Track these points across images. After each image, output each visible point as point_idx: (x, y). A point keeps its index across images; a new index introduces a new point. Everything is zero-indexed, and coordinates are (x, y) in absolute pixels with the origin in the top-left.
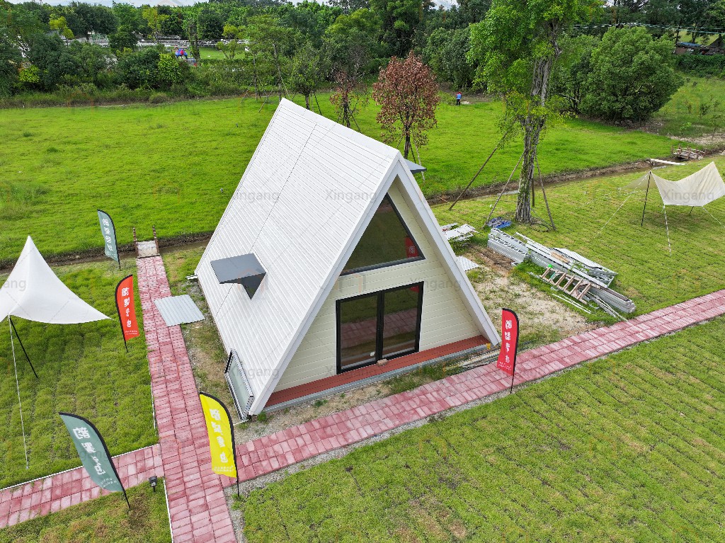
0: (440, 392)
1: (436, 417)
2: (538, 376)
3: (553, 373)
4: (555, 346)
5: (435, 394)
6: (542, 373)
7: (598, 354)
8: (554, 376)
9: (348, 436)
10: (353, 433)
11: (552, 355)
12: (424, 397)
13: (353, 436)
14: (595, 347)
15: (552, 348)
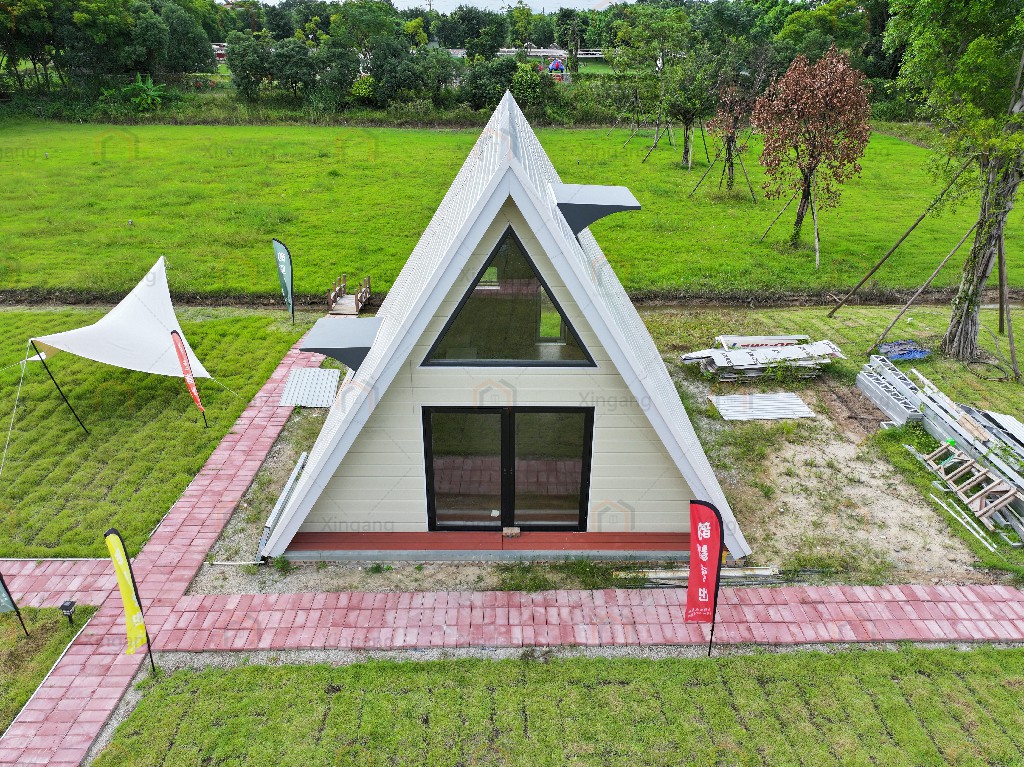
0: (577, 612)
1: (538, 651)
2: (788, 639)
3: (824, 643)
4: (863, 593)
5: (565, 612)
6: (799, 638)
7: (953, 636)
8: (823, 650)
9: (374, 634)
10: (385, 633)
11: (847, 609)
12: (542, 610)
13: (382, 637)
14: (954, 620)
15: (854, 595)
